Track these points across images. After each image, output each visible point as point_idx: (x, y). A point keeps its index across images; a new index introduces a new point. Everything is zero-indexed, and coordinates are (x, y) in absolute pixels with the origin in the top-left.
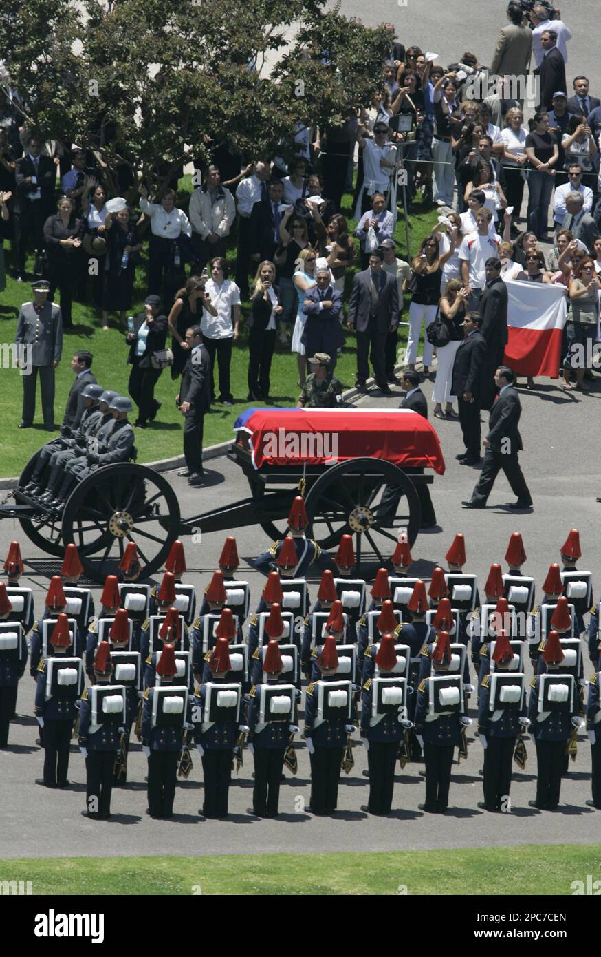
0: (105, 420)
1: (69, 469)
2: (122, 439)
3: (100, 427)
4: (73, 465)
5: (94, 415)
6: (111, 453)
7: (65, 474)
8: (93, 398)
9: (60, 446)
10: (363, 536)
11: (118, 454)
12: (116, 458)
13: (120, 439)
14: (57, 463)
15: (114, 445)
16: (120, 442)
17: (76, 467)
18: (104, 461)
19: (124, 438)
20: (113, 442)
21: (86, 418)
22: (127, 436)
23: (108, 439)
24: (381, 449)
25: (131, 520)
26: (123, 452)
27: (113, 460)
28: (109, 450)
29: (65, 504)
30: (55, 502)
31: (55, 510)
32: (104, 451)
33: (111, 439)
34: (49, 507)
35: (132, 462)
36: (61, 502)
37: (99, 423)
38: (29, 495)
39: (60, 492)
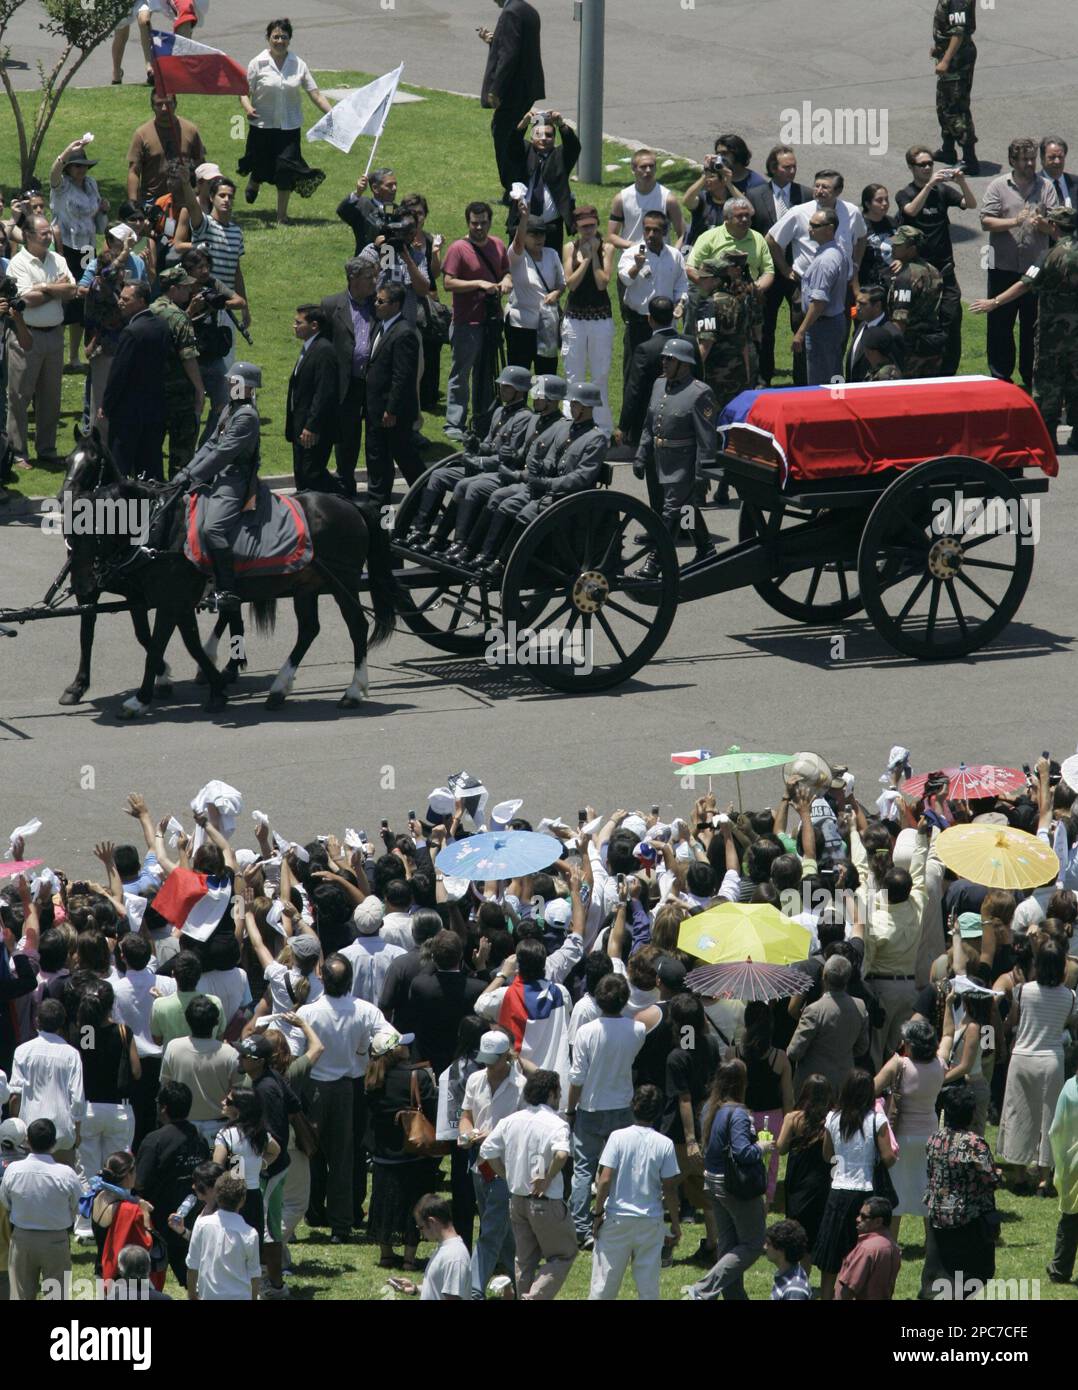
1: (496, 505)
2: (589, 452)
3: (535, 436)
4: (502, 498)
5: (519, 415)
6: (572, 475)
7: (490, 514)
9: (462, 470)
10: (958, 584)
11: (584, 475)
12: (581, 483)
13: (584, 450)
14: (468, 496)
15: (575, 462)
16: (586, 457)
17: (509, 501)
18: (561, 488)
19: (594, 449)
20: (573, 456)
21: (504, 419)
22: (598, 446)
23: (559, 453)
24: (959, 441)
25: (605, 585)
26: (592, 472)
27: (575, 487)
28: (565, 470)
29: (504, 561)
30: (479, 558)
31: (485, 572)
32: (554, 472)
33: (568, 453)
34: (474, 568)
35: (604, 488)
36: (489, 560)
37: (531, 428)
38: (421, 551)
39: (485, 543)
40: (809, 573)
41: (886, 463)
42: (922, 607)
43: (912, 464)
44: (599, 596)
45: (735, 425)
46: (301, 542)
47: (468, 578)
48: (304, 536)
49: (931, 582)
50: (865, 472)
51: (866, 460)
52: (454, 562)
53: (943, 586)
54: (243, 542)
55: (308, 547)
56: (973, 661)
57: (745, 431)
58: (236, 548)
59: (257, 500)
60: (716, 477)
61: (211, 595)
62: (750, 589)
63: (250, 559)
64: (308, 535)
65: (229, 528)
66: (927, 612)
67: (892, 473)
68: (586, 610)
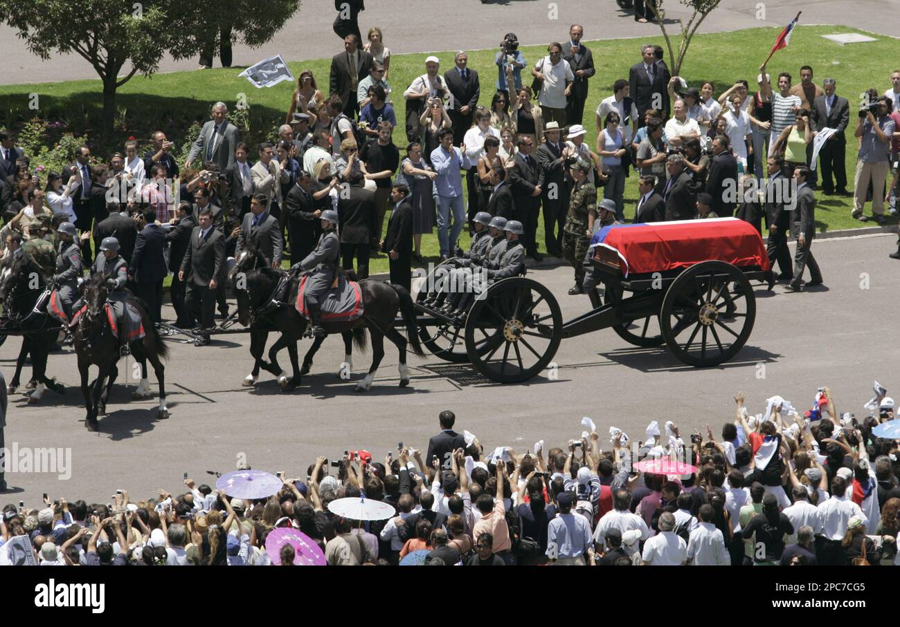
0: (495, 242)
2: (515, 257)
3: (491, 248)
5: (484, 238)
6: (505, 269)
8: (484, 224)
9: (454, 265)
10: (716, 326)
11: (512, 270)
12: (510, 273)
13: (512, 256)
15: (508, 262)
16: (513, 259)
18: (499, 276)
21: (476, 241)
22: (520, 254)
23: (501, 257)
25: (522, 326)
26: (516, 268)
27: (507, 275)
28: (503, 267)
29: (467, 313)
30: (456, 311)
31: (457, 319)
32: (497, 267)
33: (504, 257)
34: (451, 316)
35: (522, 276)
36: (461, 312)
37: (490, 244)
38: (429, 307)
39: (460, 304)
40: (644, 320)
41: (678, 264)
42: (698, 338)
43: (690, 265)
44: (517, 333)
45: (599, 244)
46: (357, 305)
47: (449, 321)
48: (359, 302)
49: (702, 327)
50: (666, 269)
51: (666, 263)
52: (443, 313)
53: (709, 328)
54: (328, 305)
55: (361, 308)
56: (722, 368)
57: (603, 247)
58: (323, 306)
59: (339, 281)
60: (590, 271)
61: (310, 329)
62: (611, 329)
63: (329, 313)
64: (361, 301)
65: (320, 295)
66: (701, 341)
67: (681, 269)
68: (509, 339)
